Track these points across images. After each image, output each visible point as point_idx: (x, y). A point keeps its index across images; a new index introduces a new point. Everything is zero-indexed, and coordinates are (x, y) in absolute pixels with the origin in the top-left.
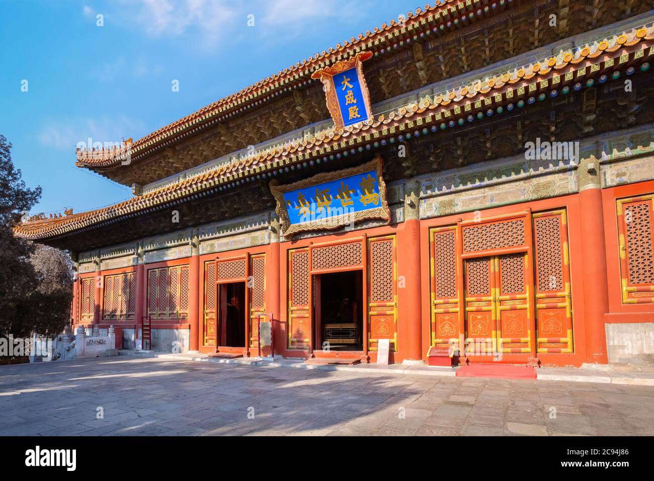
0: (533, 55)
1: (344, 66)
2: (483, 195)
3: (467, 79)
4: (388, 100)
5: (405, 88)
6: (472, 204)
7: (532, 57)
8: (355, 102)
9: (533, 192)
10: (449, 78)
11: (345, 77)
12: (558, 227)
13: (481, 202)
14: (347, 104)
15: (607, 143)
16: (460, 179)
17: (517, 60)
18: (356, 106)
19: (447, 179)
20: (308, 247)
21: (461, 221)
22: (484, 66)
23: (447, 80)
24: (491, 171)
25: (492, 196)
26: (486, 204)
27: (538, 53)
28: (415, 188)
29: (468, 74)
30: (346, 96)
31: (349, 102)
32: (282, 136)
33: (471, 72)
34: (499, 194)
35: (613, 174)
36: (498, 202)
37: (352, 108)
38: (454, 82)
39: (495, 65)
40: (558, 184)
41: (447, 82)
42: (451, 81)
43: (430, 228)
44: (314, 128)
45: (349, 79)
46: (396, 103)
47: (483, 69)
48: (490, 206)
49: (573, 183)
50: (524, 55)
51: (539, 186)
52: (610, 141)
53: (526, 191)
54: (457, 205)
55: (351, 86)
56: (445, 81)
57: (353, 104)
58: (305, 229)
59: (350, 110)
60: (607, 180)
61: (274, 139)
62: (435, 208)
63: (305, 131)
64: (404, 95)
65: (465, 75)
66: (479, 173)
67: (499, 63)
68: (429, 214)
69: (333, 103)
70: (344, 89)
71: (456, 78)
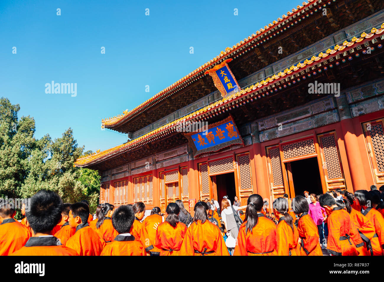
0: (323, 41)
1: (219, 67)
2: (290, 127)
3: (289, 59)
4: (250, 76)
5: (257, 68)
6: (285, 132)
7: (323, 42)
8: (229, 81)
9: (316, 123)
10: (280, 59)
11: (221, 71)
12: (334, 141)
13: (289, 131)
14: (225, 83)
15: (350, 94)
16: (277, 120)
17: (315, 45)
18: (230, 83)
19: (270, 120)
20: (207, 161)
21: (281, 142)
22: (298, 51)
23: (279, 61)
24: (292, 114)
25: (294, 127)
26: (292, 132)
27: (326, 40)
28: (255, 126)
29: (290, 56)
30: (224, 79)
31: (227, 82)
32: (198, 100)
33: (291, 55)
34: (298, 126)
35: (356, 110)
36: (298, 130)
37: (228, 84)
38: (283, 62)
39: (303, 49)
40: (328, 118)
41: (280, 62)
42: (281, 61)
43: (266, 147)
44: (214, 94)
45: (224, 71)
46: (254, 76)
47: (297, 52)
48: (294, 133)
49: (336, 117)
50: (318, 42)
51: (318, 120)
52: (351, 92)
53: (311, 123)
54: (277, 134)
55: (226, 74)
56: (278, 62)
57: (229, 82)
58: (204, 153)
59: (228, 86)
60: (353, 114)
61: (195, 102)
62: (266, 136)
63: (209, 96)
64: (257, 72)
65: (288, 57)
66: (286, 115)
67: (305, 48)
68: (264, 139)
69: (218, 83)
70: (222, 76)
71: (284, 59)
